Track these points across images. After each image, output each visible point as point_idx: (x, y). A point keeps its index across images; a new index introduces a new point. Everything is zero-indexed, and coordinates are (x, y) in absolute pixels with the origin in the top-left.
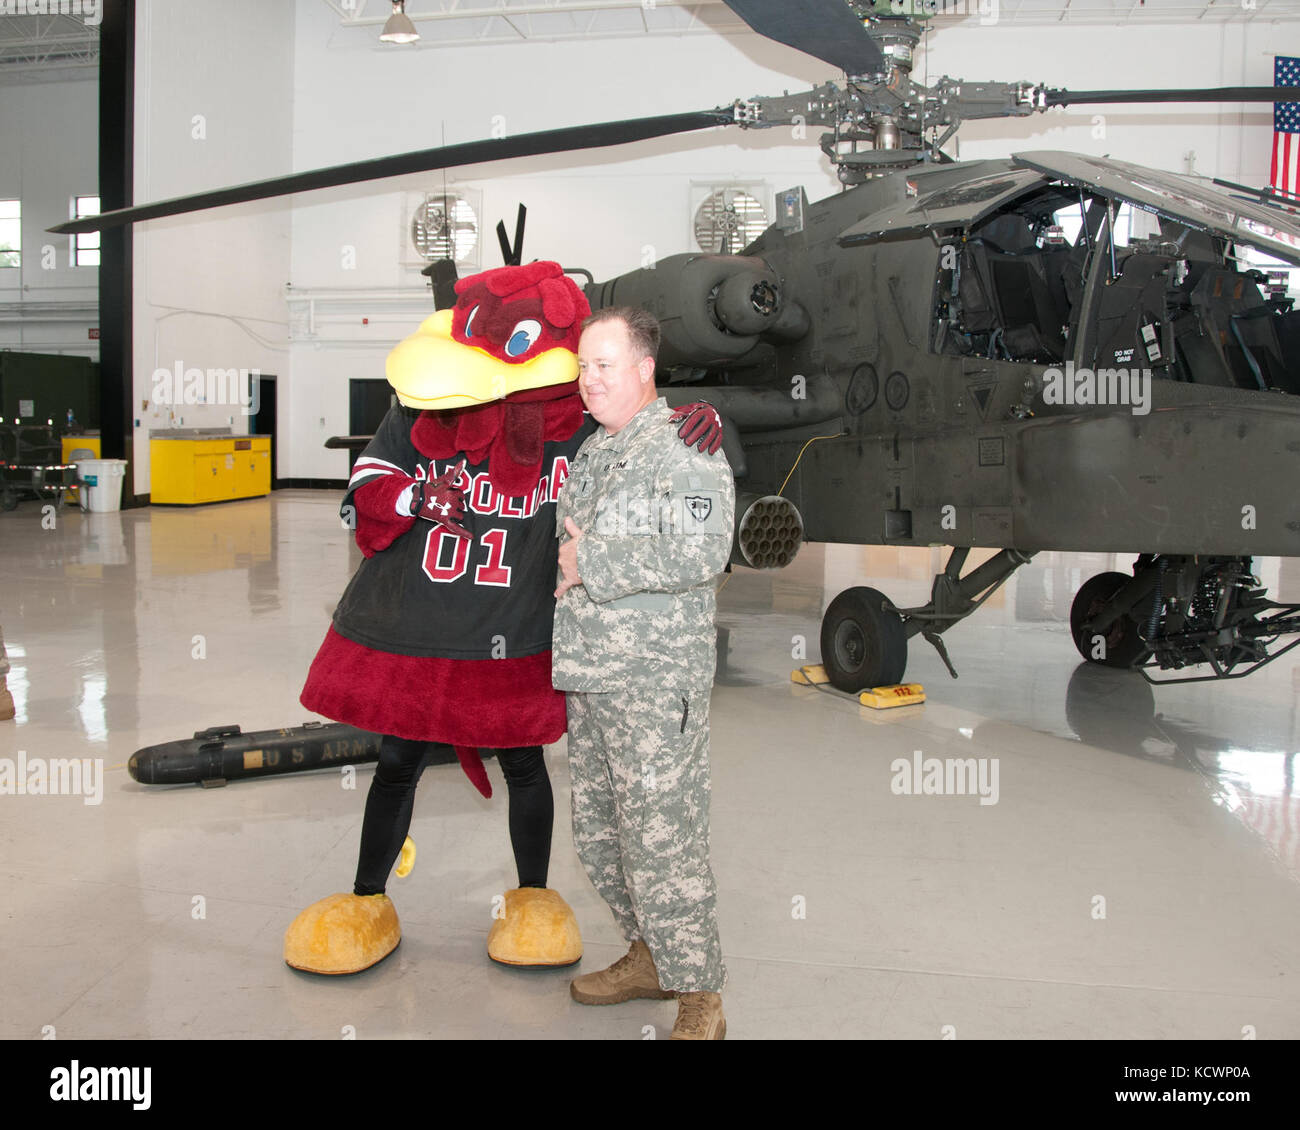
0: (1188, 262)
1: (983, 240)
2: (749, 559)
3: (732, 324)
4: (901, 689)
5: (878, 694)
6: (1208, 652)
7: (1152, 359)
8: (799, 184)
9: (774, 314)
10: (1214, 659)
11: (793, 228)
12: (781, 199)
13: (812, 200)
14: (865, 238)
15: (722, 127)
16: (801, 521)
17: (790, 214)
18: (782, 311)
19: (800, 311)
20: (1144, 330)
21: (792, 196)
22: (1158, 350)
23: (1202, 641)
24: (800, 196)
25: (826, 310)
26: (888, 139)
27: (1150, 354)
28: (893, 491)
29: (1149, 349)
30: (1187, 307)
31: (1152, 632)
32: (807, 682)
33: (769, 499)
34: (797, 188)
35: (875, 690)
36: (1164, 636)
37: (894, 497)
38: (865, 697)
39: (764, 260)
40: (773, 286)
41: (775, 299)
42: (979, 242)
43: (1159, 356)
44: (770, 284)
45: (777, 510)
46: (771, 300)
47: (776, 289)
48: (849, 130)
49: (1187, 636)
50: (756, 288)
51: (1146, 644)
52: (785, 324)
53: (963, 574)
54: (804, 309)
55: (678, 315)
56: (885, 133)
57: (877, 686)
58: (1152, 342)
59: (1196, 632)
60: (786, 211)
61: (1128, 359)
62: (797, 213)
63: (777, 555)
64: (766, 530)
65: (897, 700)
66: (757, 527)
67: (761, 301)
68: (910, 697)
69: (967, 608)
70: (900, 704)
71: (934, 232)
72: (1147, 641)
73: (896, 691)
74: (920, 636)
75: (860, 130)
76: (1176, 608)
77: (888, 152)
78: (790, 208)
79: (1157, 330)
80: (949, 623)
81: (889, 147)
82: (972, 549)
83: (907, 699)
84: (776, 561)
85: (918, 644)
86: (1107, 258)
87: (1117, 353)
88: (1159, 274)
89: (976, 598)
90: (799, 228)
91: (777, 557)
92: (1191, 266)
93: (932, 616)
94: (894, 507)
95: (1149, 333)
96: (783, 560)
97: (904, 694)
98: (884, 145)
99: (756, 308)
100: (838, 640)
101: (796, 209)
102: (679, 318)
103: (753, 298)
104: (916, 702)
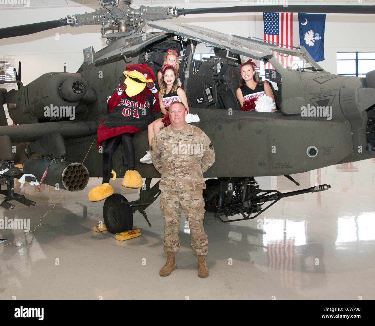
0: (221, 64)
1: (153, 62)
2: (67, 188)
3: (67, 98)
4: (131, 232)
5: (122, 235)
6: (241, 210)
7: (210, 101)
8: (91, 46)
9: (82, 93)
10: (242, 212)
11: (90, 62)
12: (86, 52)
13: (96, 51)
14: (103, 61)
15: (64, 26)
16: (88, 171)
17: (89, 56)
18: (85, 92)
19: (93, 92)
20: (206, 90)
21: (89, 50)
22: (212, 98)
23: (238, 207)
24: (92, 50)
25: (102, 91)
26: (123, 28)
27: (209, 99)
28: (121, 157)
29: (208, 97)
30: (222, 81)
31: (220, 204)
32: (98, 231)
33: (73, 164)
34: (91, 47)
35: (121, 233)
36: (224, 206)
37: (122, 160)
38: (117, 236)
39: (82, 74)
40: (81, 83)
41: (82, 88)
42: (152, 62)
43: (212, 100)
44: (80, 82)
45: (78, 168)
46: (81, 88)
47: (82, 84)
48: (109, 26)
49: (232, 205)
50: (74, 84)
51: (219, 208)
52: (87, 97)
53: (151, 186)
54: (94, 91)
55: (47, 96)
56: (122, 26)
57: (121, 232)
58: (209, 95)
59: (235, 203)
60: (87, 55)
61: (201, 102)
62: (91, 57)
63: (79, 185)
64: (73, 176)
65: (130, 237)
66: (69, 175)
67: (77, 89)
68: (135, 235)
69: (152, 200)
70: (131, 238)
71: (125, 56)
72: (219, 207)
73: (129, 233)
74: (137, 212)
75: (114, 25)
76: (227, 195)
77: (123, 33)
78: (88, 55)
79: (211, 90)
80: (147, 206)
81: (123, 31)
82: (152, 178)
83: (133, 235)
84: (79, 188)
85: (137, 215)
86: (192, 64)
87: (198, 100)
88: (211, 69)
89: (155, 197)
90: (92, 62)
91: (79, 186)
92: (222, 66)
93: (140, 204)
94: (122, 164)
95: (208, 91)
96: (82, 187)
97: (132, 234)
98: (122, 30)
99: (74, 91)
100: (109, 214)
101: (90, 55)
102: (48, 96)
103: (73, 87)
104: (137, 236)
